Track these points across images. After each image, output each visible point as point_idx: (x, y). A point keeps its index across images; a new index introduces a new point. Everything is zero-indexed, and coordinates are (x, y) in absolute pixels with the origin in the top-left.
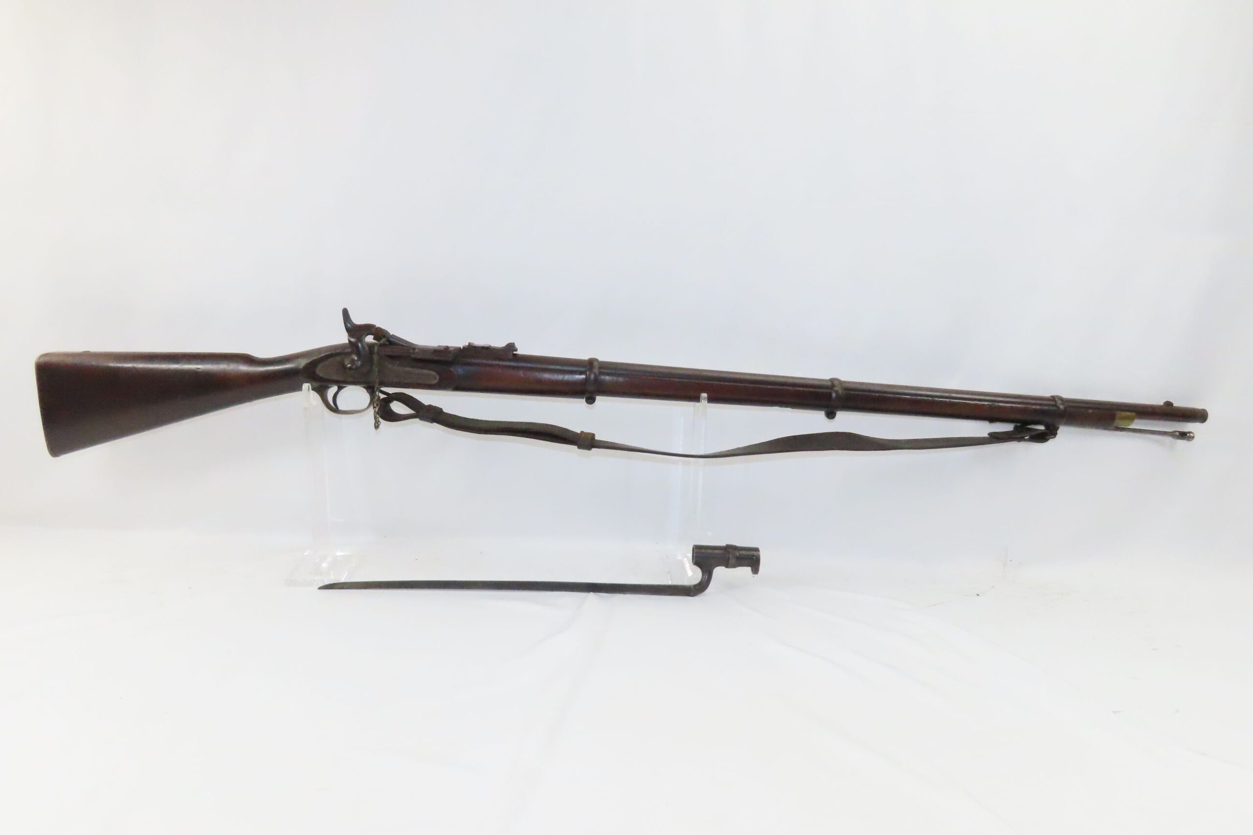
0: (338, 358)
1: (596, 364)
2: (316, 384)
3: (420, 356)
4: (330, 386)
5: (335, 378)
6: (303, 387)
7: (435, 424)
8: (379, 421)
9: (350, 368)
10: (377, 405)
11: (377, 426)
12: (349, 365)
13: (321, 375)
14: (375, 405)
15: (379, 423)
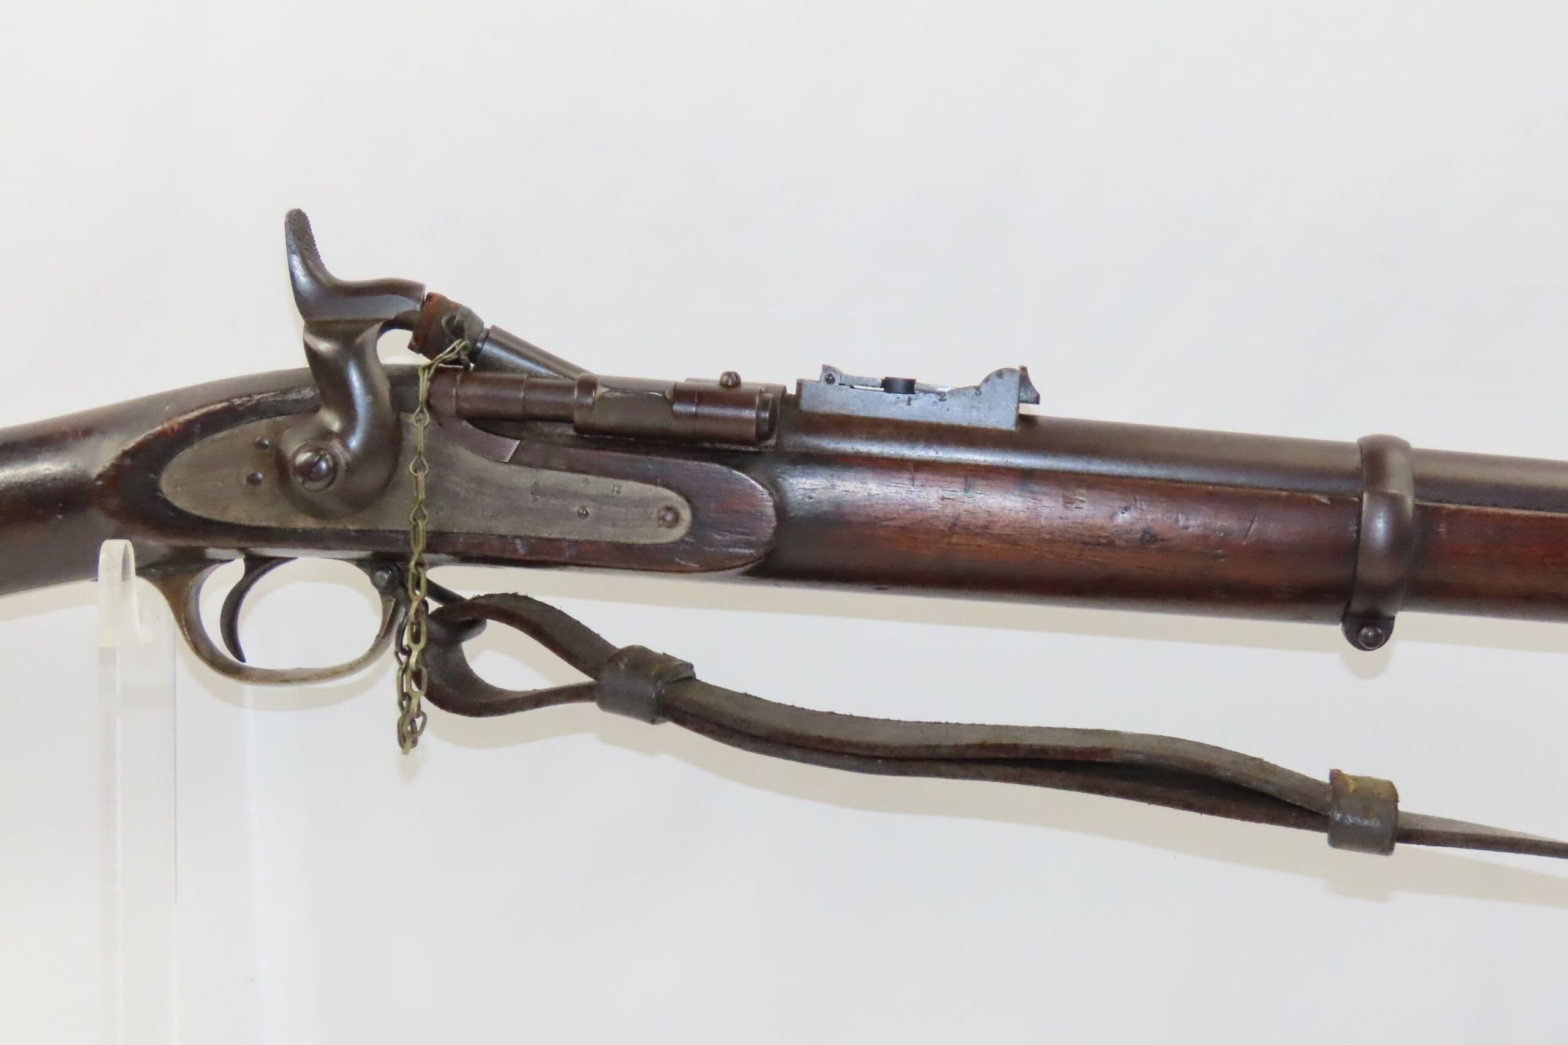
0: (259, 429)
1: (1395, 460)
2: (159, 545)
3: (611, 419)
4: (212, 553)
5: (239, 513)
6: (103, 556)
7: (670, 728)
8: (420, 713)
9: (308, 471)
10: (416, 638)
11: (408, 735)
12: (303, 457)
13: (182, 502)
14: (406, 640)
15: (419, 721)
